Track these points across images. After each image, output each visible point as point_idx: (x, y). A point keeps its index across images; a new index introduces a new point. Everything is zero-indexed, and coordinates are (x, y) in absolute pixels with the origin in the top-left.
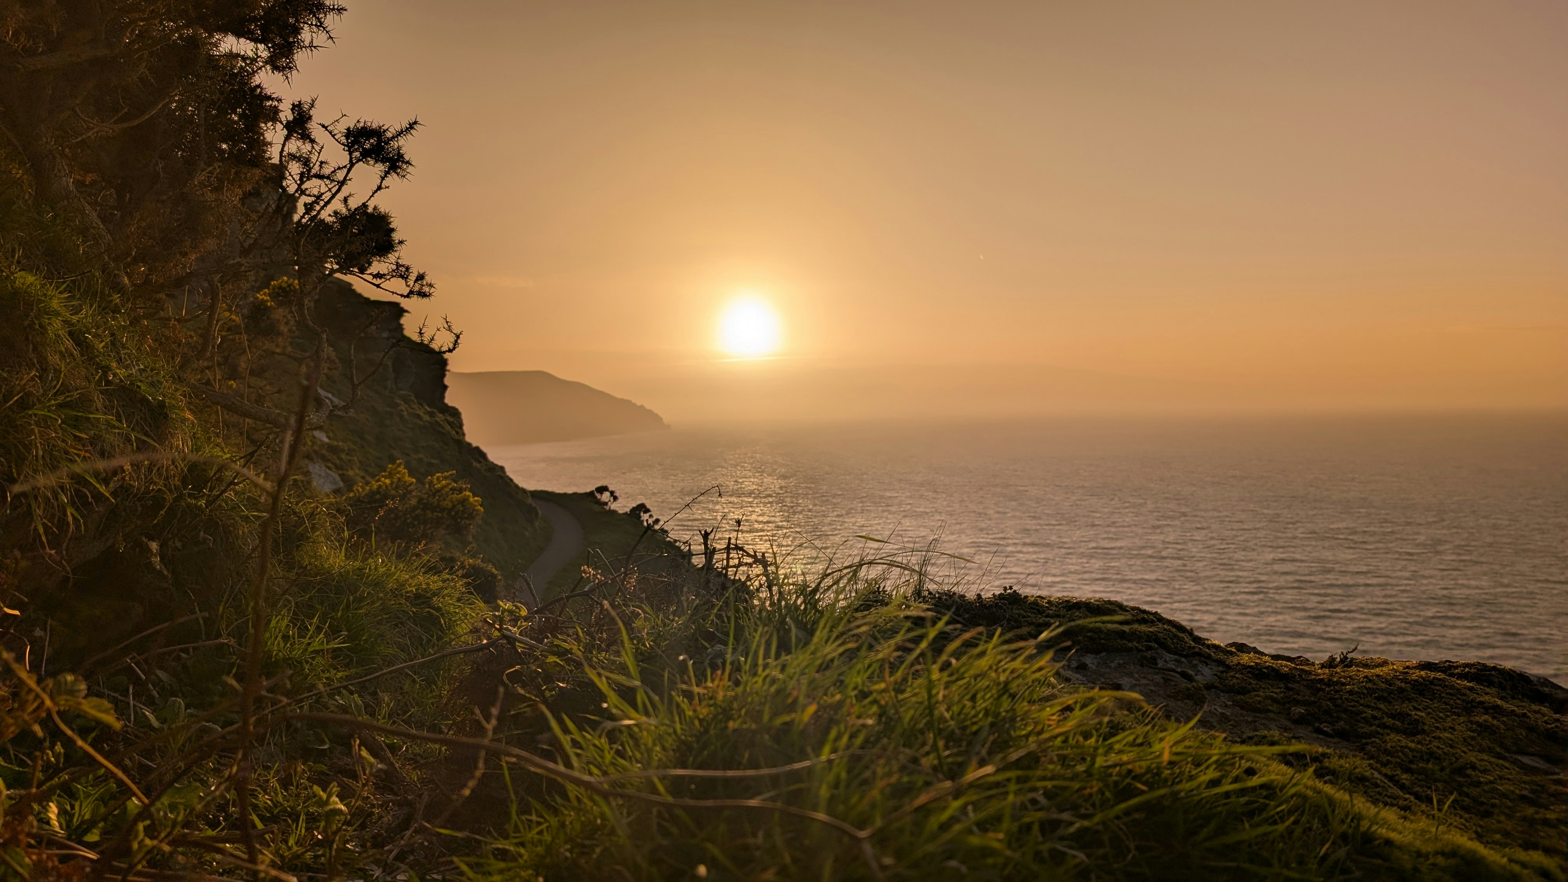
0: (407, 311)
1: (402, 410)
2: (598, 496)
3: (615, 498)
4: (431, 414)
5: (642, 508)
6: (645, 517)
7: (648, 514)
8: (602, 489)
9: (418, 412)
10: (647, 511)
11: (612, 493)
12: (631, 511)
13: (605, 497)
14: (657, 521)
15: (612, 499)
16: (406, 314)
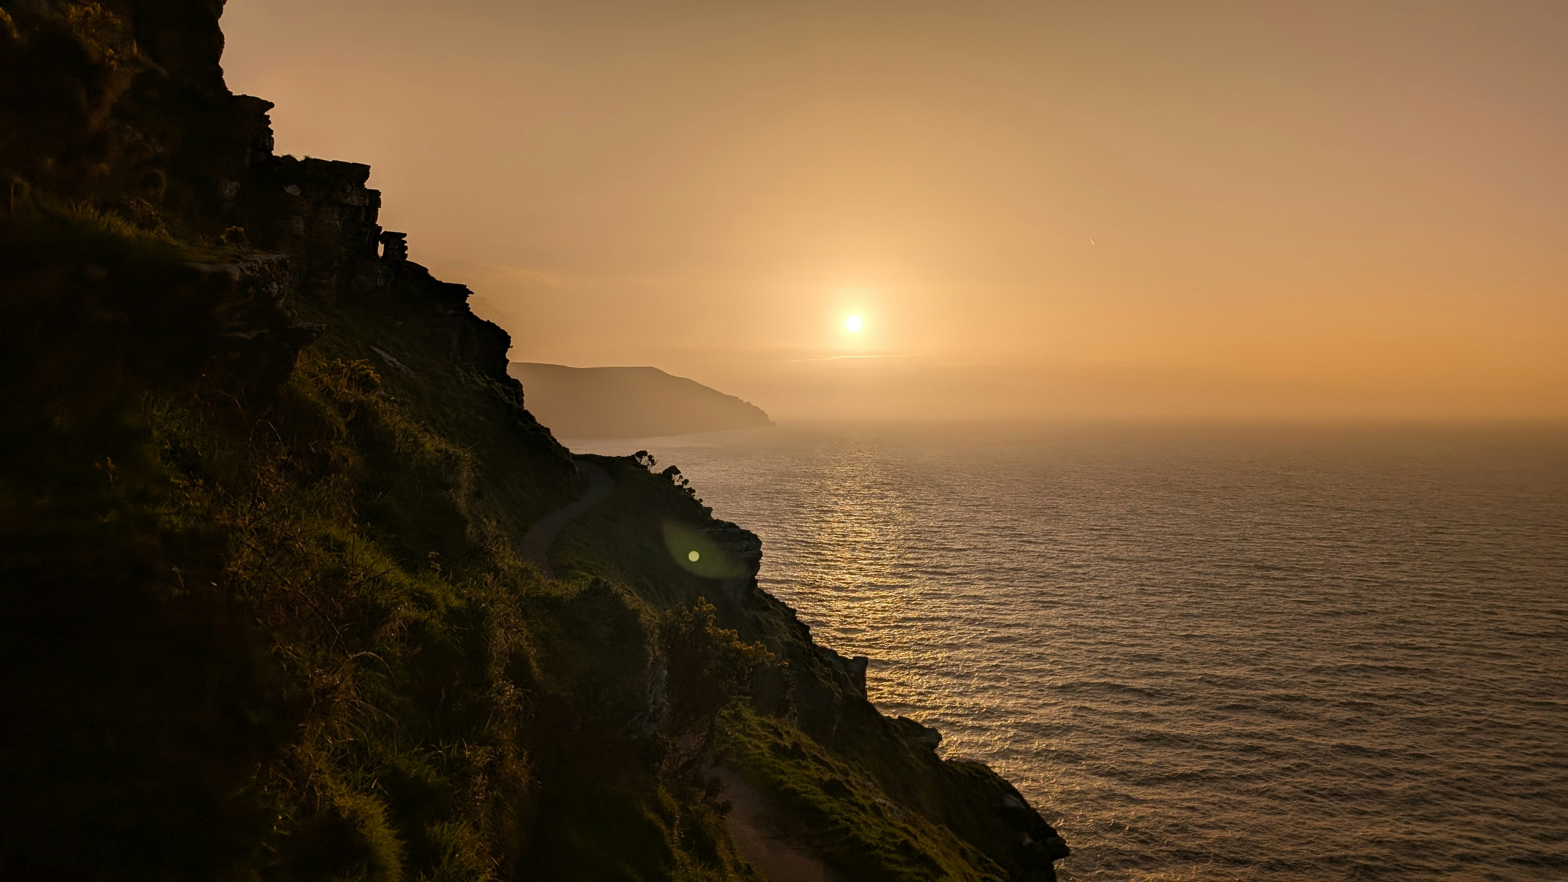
0: (472, 293)
1: (459, 376)
2: (637, 459)
3: (653, 463)
4: (489, 382)
5: (674, 470)
6: (676, 477)
7: (678, 475)
8: (642, 454)
9: (477, 379)
10: (678, 472)
11: (650, 457)
12: (664, 472)
13: (644, 461)
14: (686, 482)
15: (650, 463)
16: (470, 295)
